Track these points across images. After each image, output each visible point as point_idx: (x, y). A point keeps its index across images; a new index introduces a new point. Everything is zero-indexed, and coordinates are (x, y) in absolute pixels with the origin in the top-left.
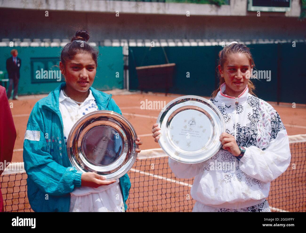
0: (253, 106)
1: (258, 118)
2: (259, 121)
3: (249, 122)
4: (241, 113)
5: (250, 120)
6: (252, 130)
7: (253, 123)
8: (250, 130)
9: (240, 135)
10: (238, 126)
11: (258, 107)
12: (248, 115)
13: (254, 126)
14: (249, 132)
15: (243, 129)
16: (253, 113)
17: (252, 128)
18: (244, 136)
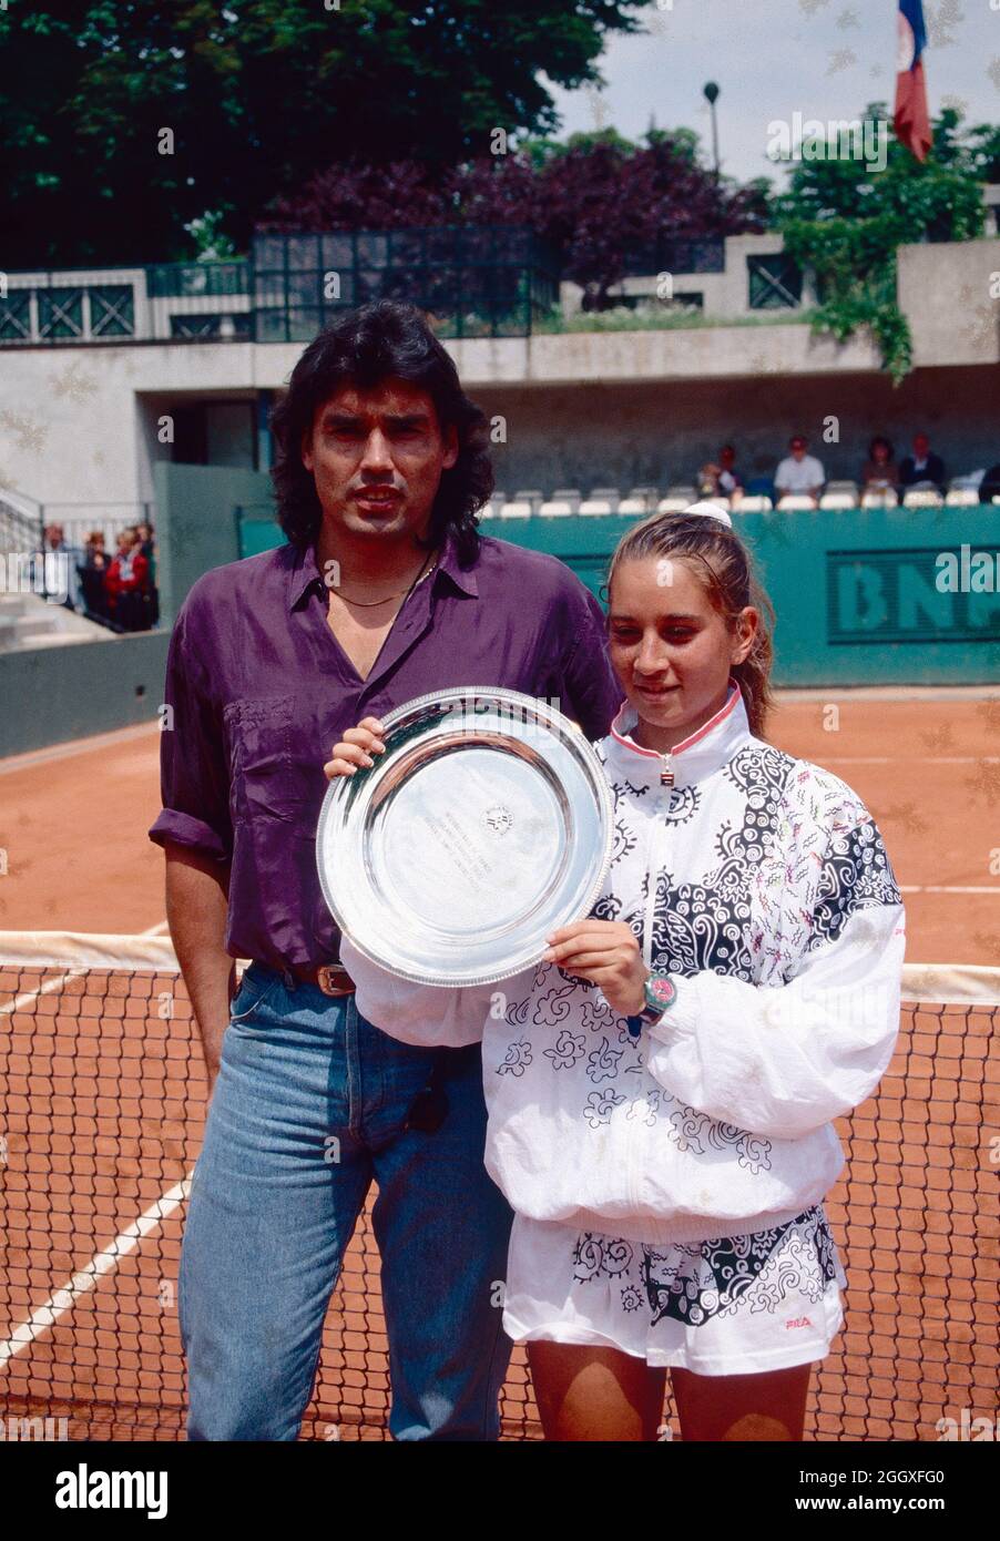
0: (752, 789)
1: (763, 845)
2: (764, 857)
3: (719, 863)
4: (686, 822)
5: (723, 856)
6: (726, 901)
7: (733, 869)
8: (714, 904)
9: (670, 923)
10: (662, 883)
11: (781, 793)
12: (721, 831)
13: (739, 885)
14: (710, 911)
15: (688, 896)
16: (746, 824)
17: (726, 895)
18: (687, 928)
